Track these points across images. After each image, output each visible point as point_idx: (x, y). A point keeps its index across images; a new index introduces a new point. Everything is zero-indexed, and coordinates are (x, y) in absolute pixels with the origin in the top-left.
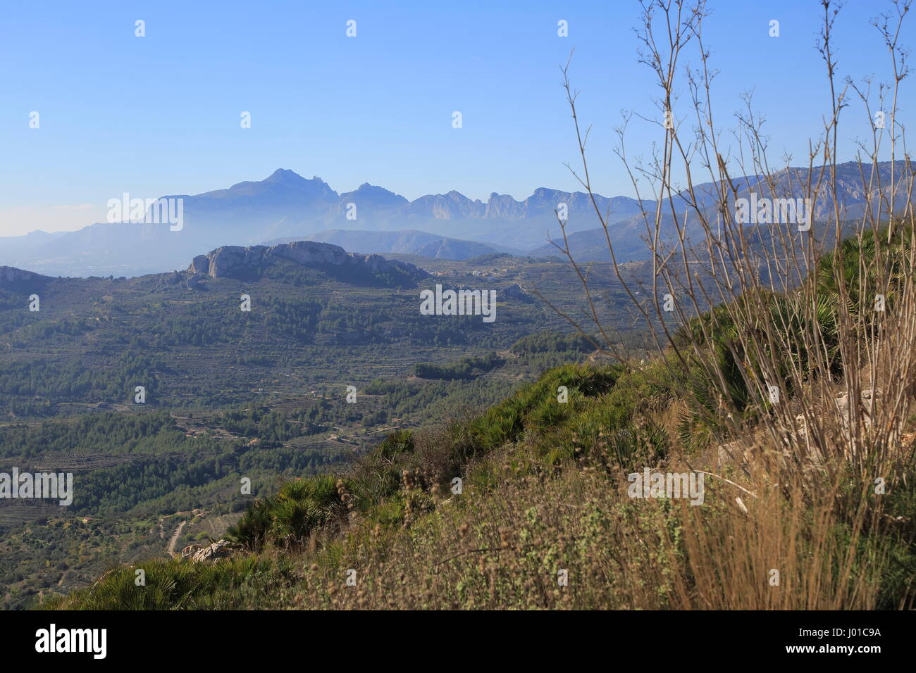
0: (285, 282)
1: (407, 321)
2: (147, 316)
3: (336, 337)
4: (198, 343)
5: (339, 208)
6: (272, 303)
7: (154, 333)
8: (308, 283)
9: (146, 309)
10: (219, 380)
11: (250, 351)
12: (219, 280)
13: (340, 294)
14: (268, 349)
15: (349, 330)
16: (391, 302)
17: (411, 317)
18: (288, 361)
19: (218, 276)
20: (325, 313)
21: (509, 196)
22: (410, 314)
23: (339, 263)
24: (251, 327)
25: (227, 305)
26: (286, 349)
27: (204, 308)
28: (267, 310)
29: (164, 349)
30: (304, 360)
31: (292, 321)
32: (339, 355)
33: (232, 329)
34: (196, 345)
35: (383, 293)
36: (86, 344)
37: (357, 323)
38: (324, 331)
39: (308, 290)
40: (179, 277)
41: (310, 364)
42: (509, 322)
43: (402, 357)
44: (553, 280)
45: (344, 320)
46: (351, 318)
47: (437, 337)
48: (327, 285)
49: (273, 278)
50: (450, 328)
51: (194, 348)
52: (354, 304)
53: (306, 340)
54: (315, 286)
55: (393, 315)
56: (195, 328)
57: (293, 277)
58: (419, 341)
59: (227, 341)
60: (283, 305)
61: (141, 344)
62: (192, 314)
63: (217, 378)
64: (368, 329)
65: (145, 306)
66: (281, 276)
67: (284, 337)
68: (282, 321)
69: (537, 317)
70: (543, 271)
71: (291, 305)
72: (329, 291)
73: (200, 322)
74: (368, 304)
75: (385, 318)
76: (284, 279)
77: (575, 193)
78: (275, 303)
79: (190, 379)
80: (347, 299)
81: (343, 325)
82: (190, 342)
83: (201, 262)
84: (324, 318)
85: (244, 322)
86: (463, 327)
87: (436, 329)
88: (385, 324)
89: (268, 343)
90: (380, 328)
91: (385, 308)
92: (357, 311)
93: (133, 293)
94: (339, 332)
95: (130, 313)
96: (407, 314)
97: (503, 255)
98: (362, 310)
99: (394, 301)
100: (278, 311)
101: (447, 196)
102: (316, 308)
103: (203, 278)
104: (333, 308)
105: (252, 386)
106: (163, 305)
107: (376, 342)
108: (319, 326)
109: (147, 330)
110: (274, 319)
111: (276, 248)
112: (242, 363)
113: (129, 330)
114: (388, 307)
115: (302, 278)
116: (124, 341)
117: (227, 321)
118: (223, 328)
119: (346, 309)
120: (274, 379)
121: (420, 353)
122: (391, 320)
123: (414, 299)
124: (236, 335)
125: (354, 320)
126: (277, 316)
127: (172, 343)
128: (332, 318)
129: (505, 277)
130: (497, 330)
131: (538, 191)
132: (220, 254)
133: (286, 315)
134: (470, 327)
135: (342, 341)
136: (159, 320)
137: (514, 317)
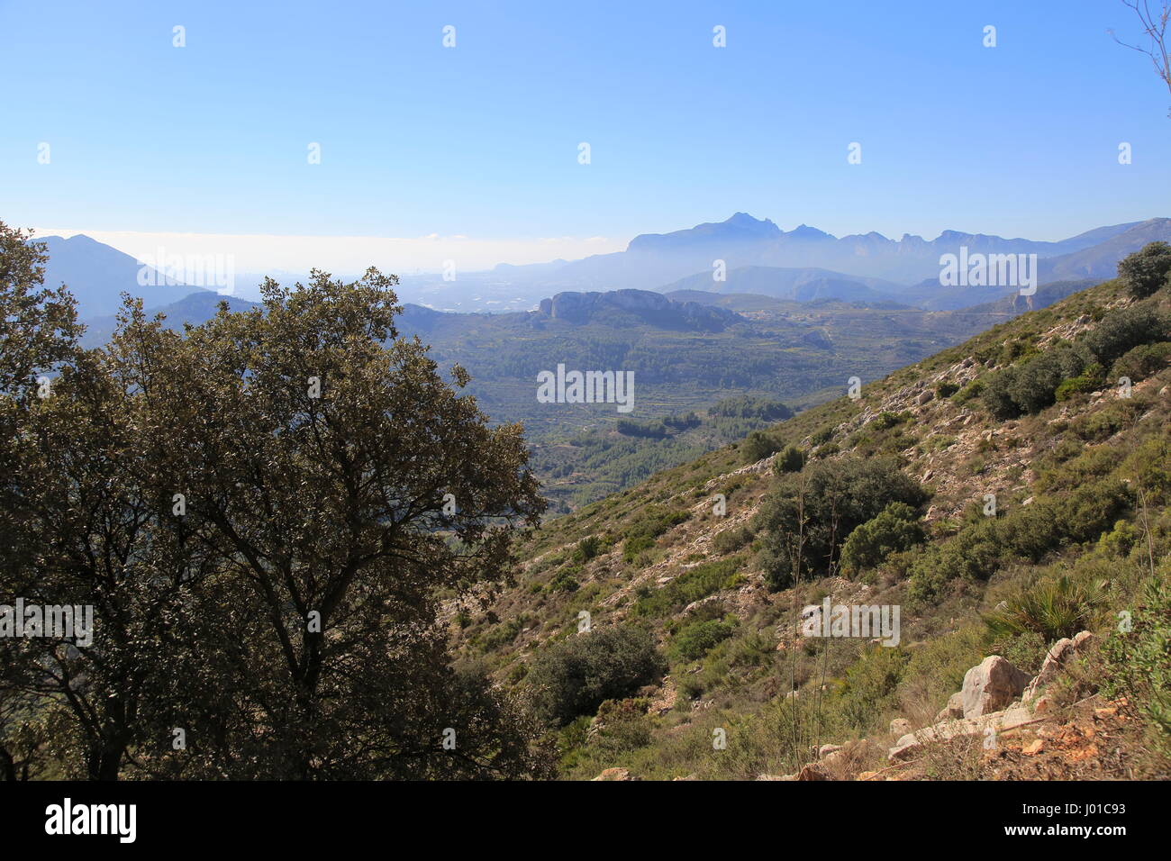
0: (607, 324)
2: (490, 349)
7: (490, 364)
8: (626, 326)
9: (491, 344)
12: (556, 320)
13: (649, 336)
16: (690, 345)
19: (557, 317)
20: (631, 353)
22: (703, 357)
23: (659, 308)
25: (554, 343)
27: (534, 344)
28: (584, 349)
29: (492, 378)
31: (601, 360)
34: (518, 377)
35: (690, 336)
37: (655, 364)
39: (623, 332)
40: (527, 316)
45: (645, 360)
46: (651, 359)
48: (641, 328)
49: (598, 321)
50: (738, 371)
51: (515, 379)
52: (658, 346)
54: (631, 329)
55: (688, 358)
56: (521, 362)
57: (614, 320)
58: (705, 382)
60: (597, 345)
62: (522, 350)
64: (663, 369)
65: (492, 341)
66: (606, 318)
68: (593, 359)
71: (604, 345)
72: (641, 333)
73: (528, 357)
74: (667, 347)
75: (680, 360)
76: (607, 322)
77: (977, 235)
78: (591, 342)
79: (503, 406)
80: (654, 341)
81: (642, 365)
82: (513, 374)
84: (629, 358)
85: (562, 358)
88: (679, 366)
90: (673, 369)
91: (684, 350)
92: (659, 353)
95: (478, 346)
98: (662, 352)
99: (694, 344)
101: (866, 236)
102: (625, 348)
103: (545, 318)
104: (638, 349)
105: (548, 416)
106: (505, 341)
107: (667, 381)
110: (587, 357)
111: (607, 294)
113: (471, 362)
115: (622, 321)
119: (649, 350)
122: (684, 362)
125: (653, 360)
127: (499, 374)
131: (945, 233)
132: (560, 299)
136: (497, 353)
137: (800, 363)
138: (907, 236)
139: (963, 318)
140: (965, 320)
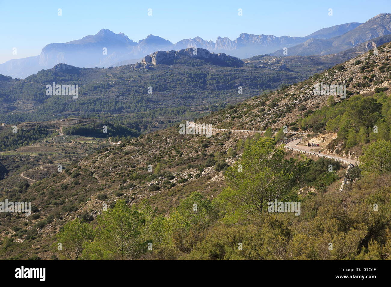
0: (187, 66)
1: (245, 79)
2: (133, 81)
3: (216, 87)
4: (160, 91)
5: (139, 47)
6: (186, 73)
7: (140, 87)
8: (197, 65)
10: (174, 104)
11: (182, 93)
12: (158, 66)
13: (213, 70)
14: (189, 92)
15: (221, 84)
16: (236, 72)
17: (246, 77)
18: (199, 97)
19: (157, 64)
20: (209, 77)
21: (227, 38)
23: (208, 57)
24: (180, 83)
26: (197, 92)
27: (157, 77)
28: (184, 77)
30: (206, 96)
31: (196, 81)
32: (219, 94)
33: (172, 85)
35: (229, 69)
36: (114, 92)
37: (224, 81)
38: (210, 84)
39: (198, 68)
40: (140, 65)
41: (209, 97)
42: (288, 79)
43: (246, 93)
44: (297, 63)
45: (218, 80)
46: (221, 79)
47: (259, 86)
48: (206, 66)
49: (181, 64)
52: (221, 73)
53: (204, 88)
54: (201, 67)
56: (157, 85)
57: (190, 63)
58: (252, 87)
59: (171, 90)
60: (191, 74)
61: (136, 91)
62: (153, 79)
63: (173, 104)
64: (229, 83)
65: (131, 77)
66: (185, 63)
67: (195, 87)
68: (192, 81)
69: (299, 76)
70: (292, 59)
71: (194, 74)
72: (207, 68)
73: (158, 82)
74: (226, 73)
75: (235, 78)
76: (187, 64)
79: (162, 104)
80: (217, 71)
81: (218, 82)
83: (148, 59)
84: (210, 80)
85: (176, 81)
86: (268, 81)
87: (258, 82)
88: (236, 81)
89: (189, 90)
90: (234, 83)
91: (234, 74)
92: (223, 76)
93: (120, 73)
94: (217, 85)
95: (126, 80)
96: (244, 77)
97: (265, 55)
98: (225, 75)
100: (189, 77)
102: (205, 76)
103: (150, 65)
104: (212, 75)
106: (139, 76)
107: (233, 88)
108: (208, 82)
109: (136, 86)
110: (188, 80)
112: (181, 98)
113: (129, 86)
114: (235, 74)
115: (194, 64)
116: (129, 90)
117: (169, 82)
118: (168, 84)
119: (218, 75)
120: (197, 103)
121: (254, 92)
122: (238, 79)
123: (244, 71)
124: (174, 87)
126: (190, 79)
128: (213, 79)
129: (275, 63)
130: (283, 82)
133: (193, 78)
134: (272, 81)
135: (219, 88)
136: (139, 82)
138: (219, 38)
139: (343, 56)
140: (344, 57)
